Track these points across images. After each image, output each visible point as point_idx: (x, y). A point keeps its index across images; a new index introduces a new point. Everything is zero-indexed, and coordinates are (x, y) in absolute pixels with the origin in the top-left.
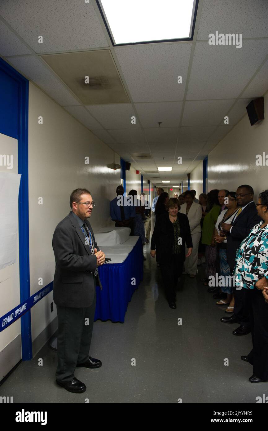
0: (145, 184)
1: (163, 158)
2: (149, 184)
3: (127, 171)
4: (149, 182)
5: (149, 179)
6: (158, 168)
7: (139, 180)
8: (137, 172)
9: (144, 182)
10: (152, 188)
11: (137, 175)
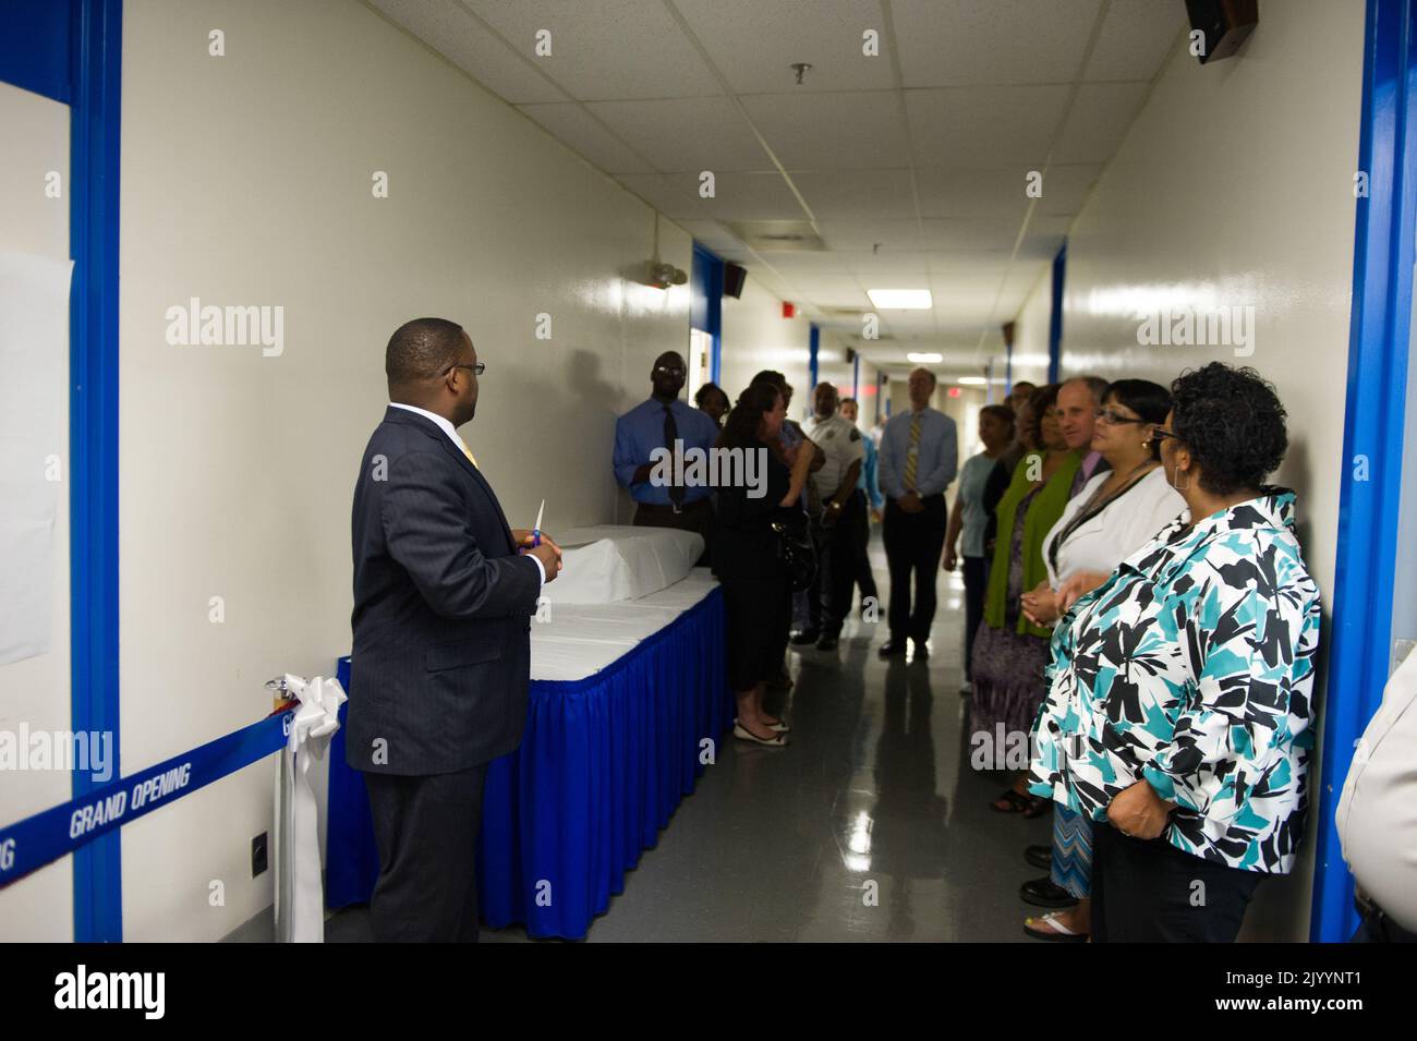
0: (832, 367)
1: (876, 246)
2: (852, 366)
3: (727, 303)
4: (851, 356)
5: (852, 344)
6: (869, 293)
7: (797, 345)
8: (788, 310)
9: (823, 356)
10: (869, 383)
11: (788, 320)
